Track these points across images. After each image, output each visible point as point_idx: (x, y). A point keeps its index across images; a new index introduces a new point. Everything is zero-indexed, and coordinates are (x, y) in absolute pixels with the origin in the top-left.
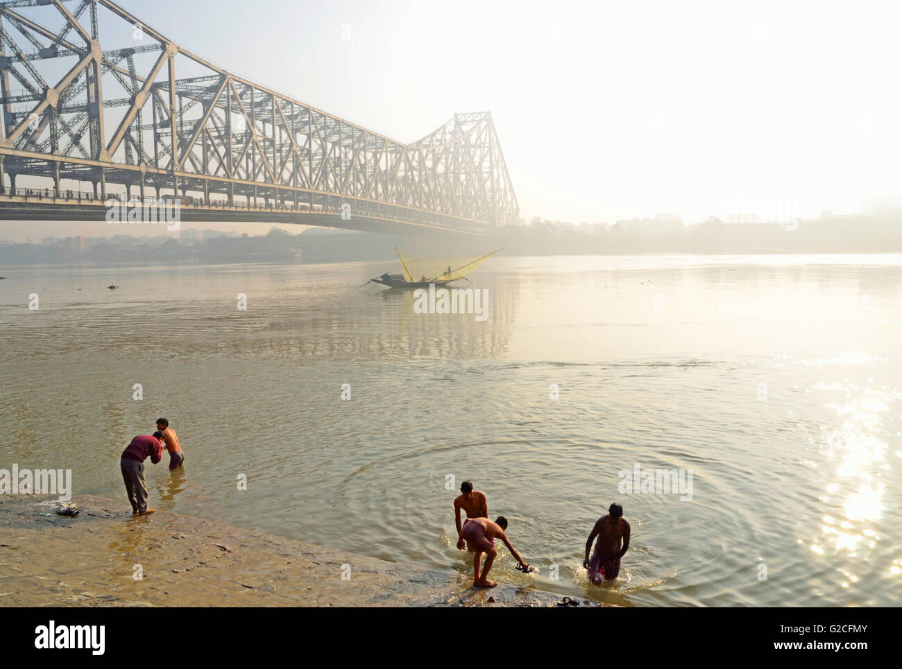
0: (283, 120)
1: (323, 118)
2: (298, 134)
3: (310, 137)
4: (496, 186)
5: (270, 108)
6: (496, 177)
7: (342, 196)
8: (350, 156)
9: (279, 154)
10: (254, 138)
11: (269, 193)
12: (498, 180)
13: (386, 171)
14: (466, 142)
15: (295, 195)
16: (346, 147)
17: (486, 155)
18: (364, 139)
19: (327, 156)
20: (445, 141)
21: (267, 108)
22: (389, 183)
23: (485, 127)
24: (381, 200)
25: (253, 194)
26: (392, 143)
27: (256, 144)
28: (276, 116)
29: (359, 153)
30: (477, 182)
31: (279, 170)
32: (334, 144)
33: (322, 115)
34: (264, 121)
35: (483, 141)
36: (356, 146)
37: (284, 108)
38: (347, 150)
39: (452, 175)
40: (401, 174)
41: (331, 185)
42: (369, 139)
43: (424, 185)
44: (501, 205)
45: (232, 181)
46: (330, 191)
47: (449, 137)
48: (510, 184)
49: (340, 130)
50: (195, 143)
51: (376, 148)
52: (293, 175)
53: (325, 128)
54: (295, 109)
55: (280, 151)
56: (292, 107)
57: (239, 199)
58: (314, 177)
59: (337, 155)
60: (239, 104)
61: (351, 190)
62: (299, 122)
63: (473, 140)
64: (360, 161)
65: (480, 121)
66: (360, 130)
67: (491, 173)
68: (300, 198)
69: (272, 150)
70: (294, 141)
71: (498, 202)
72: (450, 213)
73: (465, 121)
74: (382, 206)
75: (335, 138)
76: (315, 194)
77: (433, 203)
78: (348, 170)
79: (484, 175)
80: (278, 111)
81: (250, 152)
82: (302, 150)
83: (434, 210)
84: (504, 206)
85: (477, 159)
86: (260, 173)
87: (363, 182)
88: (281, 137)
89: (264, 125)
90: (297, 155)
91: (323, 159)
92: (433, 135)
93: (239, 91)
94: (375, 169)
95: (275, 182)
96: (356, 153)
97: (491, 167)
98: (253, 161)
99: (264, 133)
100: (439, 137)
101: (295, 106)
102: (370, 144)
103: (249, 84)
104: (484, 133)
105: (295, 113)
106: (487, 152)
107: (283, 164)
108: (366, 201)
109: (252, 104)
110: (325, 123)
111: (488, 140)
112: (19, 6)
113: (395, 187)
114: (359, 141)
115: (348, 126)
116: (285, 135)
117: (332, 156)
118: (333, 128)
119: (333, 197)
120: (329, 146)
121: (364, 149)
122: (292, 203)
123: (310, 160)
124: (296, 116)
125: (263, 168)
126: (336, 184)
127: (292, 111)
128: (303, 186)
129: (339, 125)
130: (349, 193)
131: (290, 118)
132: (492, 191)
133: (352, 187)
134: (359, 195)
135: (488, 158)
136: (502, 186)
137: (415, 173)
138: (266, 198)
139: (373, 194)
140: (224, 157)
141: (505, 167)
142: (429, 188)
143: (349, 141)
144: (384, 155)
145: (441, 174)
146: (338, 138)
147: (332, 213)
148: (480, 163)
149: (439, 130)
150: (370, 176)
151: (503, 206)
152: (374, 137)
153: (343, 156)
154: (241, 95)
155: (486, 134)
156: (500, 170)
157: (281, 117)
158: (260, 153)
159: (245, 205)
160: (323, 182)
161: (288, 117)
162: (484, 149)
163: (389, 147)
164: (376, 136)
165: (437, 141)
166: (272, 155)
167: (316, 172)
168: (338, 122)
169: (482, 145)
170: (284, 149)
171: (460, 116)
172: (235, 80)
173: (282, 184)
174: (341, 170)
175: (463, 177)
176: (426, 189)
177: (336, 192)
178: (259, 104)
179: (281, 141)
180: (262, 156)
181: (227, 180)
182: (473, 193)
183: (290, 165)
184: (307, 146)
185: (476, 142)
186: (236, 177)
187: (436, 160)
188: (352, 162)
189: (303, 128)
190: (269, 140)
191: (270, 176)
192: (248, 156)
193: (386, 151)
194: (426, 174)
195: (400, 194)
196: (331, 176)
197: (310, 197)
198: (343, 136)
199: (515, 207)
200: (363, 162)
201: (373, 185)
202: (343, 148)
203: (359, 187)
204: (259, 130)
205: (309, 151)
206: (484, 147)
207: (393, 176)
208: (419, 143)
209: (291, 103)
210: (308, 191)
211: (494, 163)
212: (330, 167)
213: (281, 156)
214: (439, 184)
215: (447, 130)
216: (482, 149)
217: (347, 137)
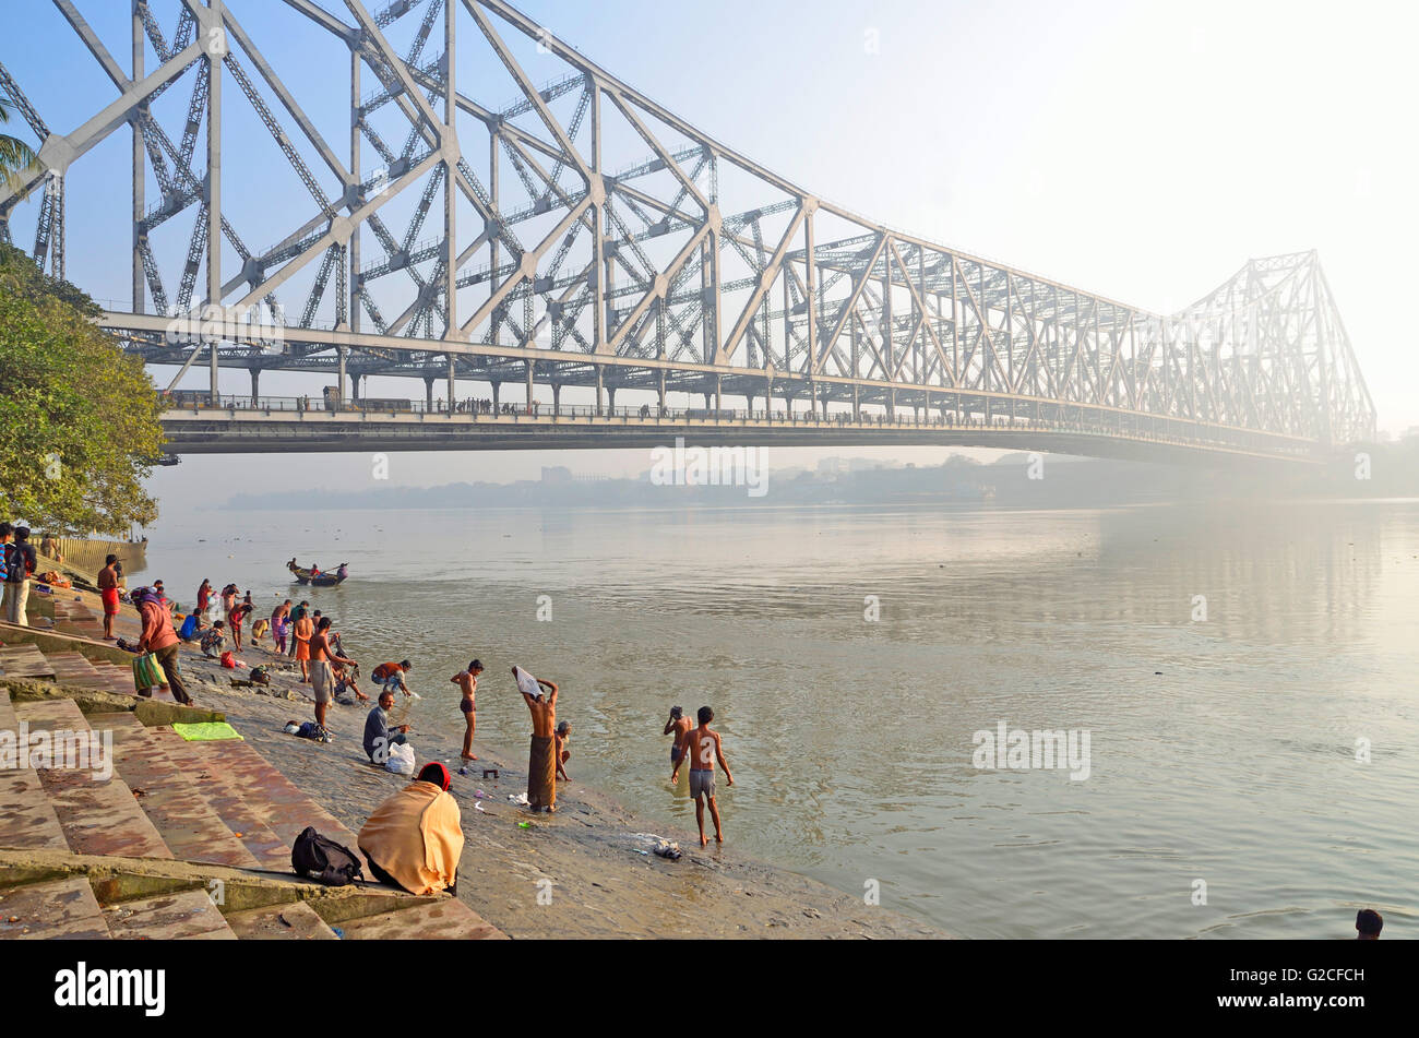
0: (967, 291)
1: (1029, 284)
2: (990, 310)
3: (1008, 313)
4: (1329, 377)
5: (949, 274)
6: (1328, 359)
7: (1060, 402)
8: (1072, 339)
9: (961, 343)
10: (925, 320)
11: (946, 402)
12: (1333, 365)
13: (1132, 360)
14: (1271, 305)
15: (984, 404)
16: (1065, 326)
17: (1308, 324)
18: (1096, 312)
19: (1036, 342)
20: (1232, 307)
21: (943, 275)
22: (1137, 379)
23: (1308, 275)
24: (1124, 407)
25: (923, 404)
26: (1142, 315)
27: (928, 328)
28: (958, 285)
29: (1087, 335)
30: (1293, 372)
31: (962, 367)
32: (1047, 322)
33: (1027, 279)
34: (939, 295)
35: (1302, 300)
36: (1082, 324)
37: (969, 272)
38: (1068, 330)
39: (1246, 361)
40: (1157, 364)
41: (1043, 387)
42: (1103, 311)
43: (1196, 380)
44: (1339, 409)
45: (893, 385)
46: (1042, 396)
47: (1239, 298)
48: (1358, 372)
49: (1055, 300)
50: (841, 333)
51: (1114, 325)
52: (983, 374)
53: (1032, 298)
54: (985, 274)
55: (963, 338)
56: (981, 271)
57: (904, 411)
58: (1015, 375)
59: (1052, 339)
60: (903, 273)
61: (1074, 393)
62: (992, 293)
63: (1284, 301)
64: (1088, 347)
65: (1297, 267)
66: (1089, 299)
67: (1320, 354)
68: (994, 407)
69: (951, 336)
70: (984, 322)
71: (1334, 403)
72: (1244, 425)
73: (1268, 270)
74: (1126, 417)
75: (1049, 313)
76: (1018, 401)
77: (1213, 410)
78: (1069, 361)
79: (1306, 358)
80: (959, 279)
81: (919, 341)
82: (997, 335)
83: (1216, 420)
84: (1347, 410)
85: (1291, 334)
86: (934, 373)
87: (1094, 379)
88: (964, 317)
89: (939, 300)
90: (989, 342)
91: (1029, 347)
92: (1211, 297)
93: (902, 254)
94: (1113, 359)
95: (956, 385)
96: (1082, 334)
97: (1320, 344)
98: (924, 355)
99: (939, 312)
100: (1222, 300)
101: (985, 269)
102: (1104, 319)
103: (918, 242)
104: (1305, 287)
105: (986, 279)
106: (1311, 319)
107: (968, 357)
108: (1100, 410)
109: (920, 271)
110: (1032, 290)
111: (1311, 298)
112: (632, 177)
113: (1147, 386)
114: (1086, 315)
115: (1069, 292)
116: (970, 314)
117: (1044, 341)
118: (1046, 298)
119: (1045, 404)
120: (1039, 325)
121: (1095, 327)
122: (983, 415)
123: (1009, 349)
124: (989, 282)
125: (938, 365)
126: (1050, 385)
127: (981, 277)
128: (999, 389)
129: (1055, 293)
130: (1071, 397)
131: (978, 287)
132: (1322, 383)
133: (1076, 388)
134: (1088, 400)
135: (1313, 329)
136: (1342, 375)
137: (1182, 361)
138: (943, 408)
139: (1111, 398)
140: (881, 351)
141: (1346, 343)
142: (1206, 384)
143: (1072, 316)
144: (1128, 335)
145: (1227, 360)
146: (1053, 313)
147: (1045, 430)
148: (1299, 339)
149: (1222, 287)
150: (1105, 369)
151: (1343, 409)
152: (1111, 308)
153: (1061, 340)
154: (906, 259)
155: (1308, 289)
156: (1338, 347)
157: (965, 287)
158: (934, 343)
159: (912, 421)
160: (1030, 382)
161: (975, 286)
162: (1305, 315)
163: (1137, 322)
164: (1113, 306)
165: (1219, 306)
166: (952, 344)
167: (1020, 366)
168: (1052, 288)
169: (1302, 308)
170: (969, 334)
171: (1260, 262)
172: (897, 239)
173: (966, 388)
174: (1058, 362)
175: (1266, 364)
176: (1201, 387)
177: (1050, 395)
178: (932, 270)
179: (964, 323)
180: (936, 346)
181: (886, 384)
182: (1286, 390)
183: (978, 359)
184: (1005, 328)
185: (1290, 305)
186: (899, 379)
187: (1218, 338)
188: (1075, 348)
189: (998, 301)
190: (946, 322)
191: (949, 375)
192: (916, 347)
193: (1131, 330)
194: (1200, 362)
195: (1156, 396)
196: (1042, 372)
197: (1010, 406)
198: (1061, 309)
199: (1368, 409)
200: (1093, 348)
201: (1111, 383)
202: (1061, 329)
203: (1088, 387)
204: (932, 308)
205: (1008, 335)
206: (1305, 311)
207: (1144, 367)
208: (1187, 311)
209: (979, 265)
210: (1007, 396)
211: (1325, 336)
212: (1041, 358)
213: (965, 345)
214: (1224, 377)
215: (1235, 288)
216: (1302, 314)
217: (1067, 311)
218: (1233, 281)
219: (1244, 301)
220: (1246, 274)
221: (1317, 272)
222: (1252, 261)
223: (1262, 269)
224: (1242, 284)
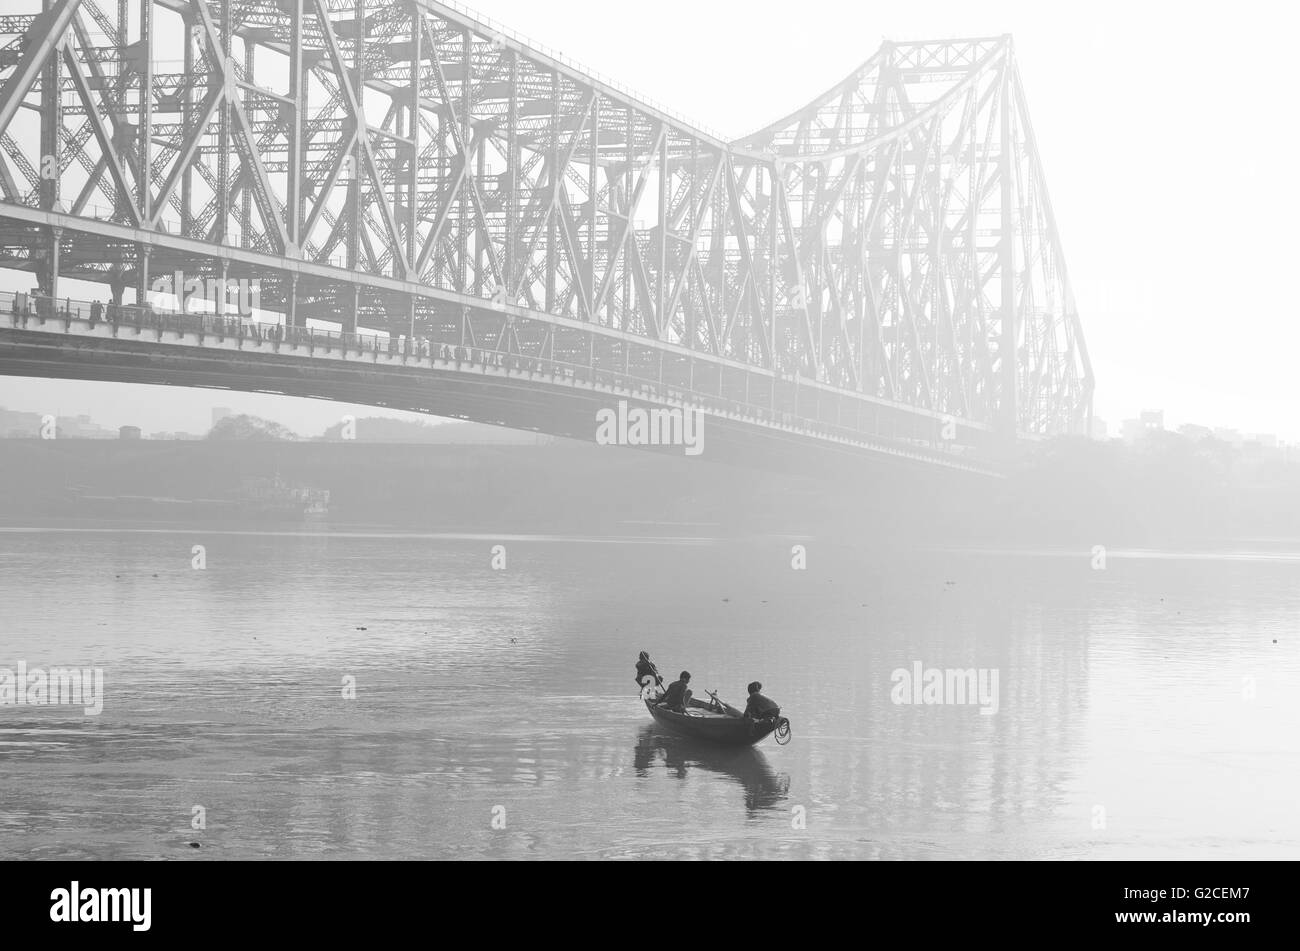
0: (327, 38)
1: (460, 38)
17: (988, 187)
18: (593, 117)
20: (848, 137)
23: (993, 87)
26: (682, 134)
28: (305, 21)
29: (571, 166)
31: (305, 211)
33: (456, 27)
34: (252, 38)
35: (980, 139)
40: (705, 244)
42: (606, 117)
44: (1032, 366)
47: (860, 120)
49: (511, 83)
50: (21, 103)
51: (626, 150)
53: (463, 71)
55: (310, 144)
63: (947, 134)
65: (973, 69)
66: (581, 86)
67: (1004, 251)
69: (284, 138)
73: (919, 69)
79: (981, 256)
82: (383, 144)
84: (1044, 371)
85: (956, 204)
89: (249, 50)
92: (810, 112)
95: (292, 251)
96: (555, 162)
97: (1006, 231)
100: (829, 120)
102: (610, 136)
104: (987, 107)
106: (992, 180)
110: (466, 54)
111: (996, 138)
114: (571, 121)
115: (542, 68)
118: (489, 75)
121: (589, 154)
129: (512, 65)
134: (566, 311)
135: (994, 199)
141: (1051, 234)
148: (970, 214)
152: (621, 112)
155: (993, 114)
156: (1036, 240)
158: (245, 147)
161: (343, 26)
162: (983, 170)
163: (671, 148)
164: (629, 108)
165: (825, 133)
167: (429, 219)
168: (507, 53)
169: (979, 154)
171: (904, 50)
185: (959, 139)
187: (824, 199)
189: (383, 68)
193: (662, 162)
198: (522, 102)
205: (408, 148)
206: (983, 160)
207: (681, 248)
208: (764, 137)
210: (396, 286)
211: (1016, 217)
215: (856, 100)
216: (978, 166)
217: (532, 109)
218: (851, 84)
219: (869, 128)
220: (876, 72)
221: (1011, 84)
222: (888, 47)
223: (906, 65)
224: (868, 91)
